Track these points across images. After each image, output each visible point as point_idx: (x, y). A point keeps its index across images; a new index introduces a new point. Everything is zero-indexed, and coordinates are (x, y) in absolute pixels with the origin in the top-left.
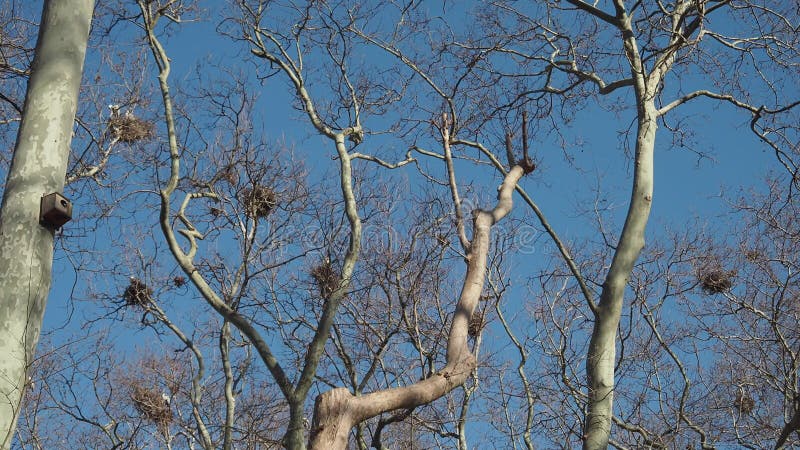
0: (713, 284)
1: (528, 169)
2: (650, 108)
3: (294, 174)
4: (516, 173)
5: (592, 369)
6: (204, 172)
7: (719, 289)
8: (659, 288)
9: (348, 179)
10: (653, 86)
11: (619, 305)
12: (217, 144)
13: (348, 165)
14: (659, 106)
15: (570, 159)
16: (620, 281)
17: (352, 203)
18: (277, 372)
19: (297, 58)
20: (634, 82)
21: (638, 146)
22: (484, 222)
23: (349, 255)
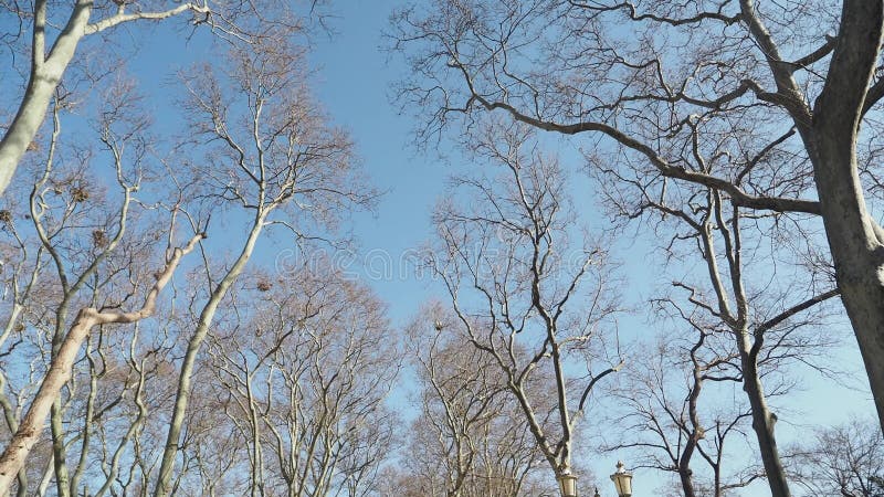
0: (262, 288)
1: (204, 237)
2: (261, 221)
3: (103, 190)
4: (199, 237)
5: (202, 317)
6: (60, 178)
7: (265, 290)
8: (241, 284)
9: (126, 208)
10: (264, 214)
11: (222, 294)
12: (71, 166)
13: (128, 202)
14: (264, 221)
15: (222, 225)
16: (226, 285)
17: (124, 219)
18: (63, 278)
19: (122, 149)
20: (258, 208)
21: (251, 235)
22: (178, 254)
23: (115, 239)
